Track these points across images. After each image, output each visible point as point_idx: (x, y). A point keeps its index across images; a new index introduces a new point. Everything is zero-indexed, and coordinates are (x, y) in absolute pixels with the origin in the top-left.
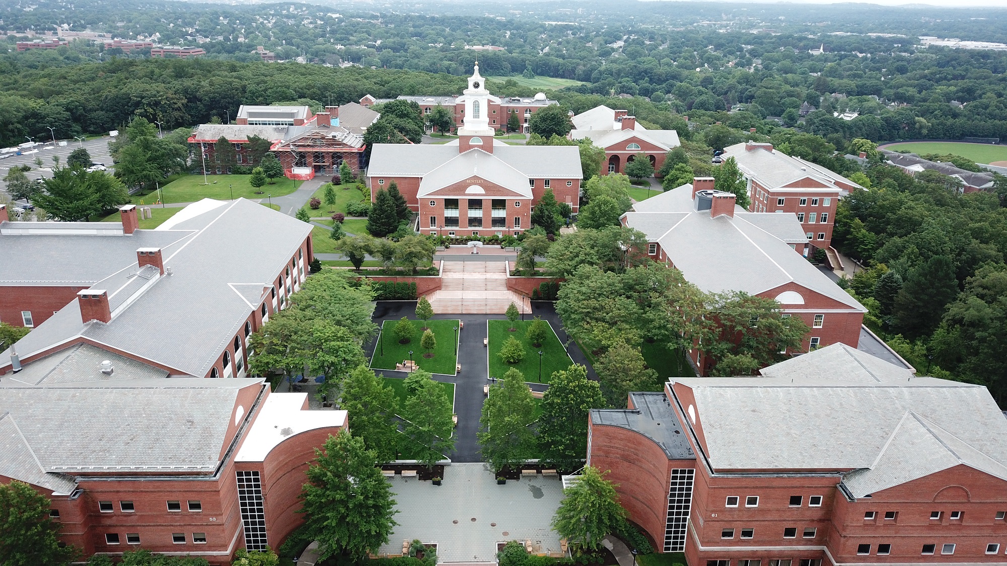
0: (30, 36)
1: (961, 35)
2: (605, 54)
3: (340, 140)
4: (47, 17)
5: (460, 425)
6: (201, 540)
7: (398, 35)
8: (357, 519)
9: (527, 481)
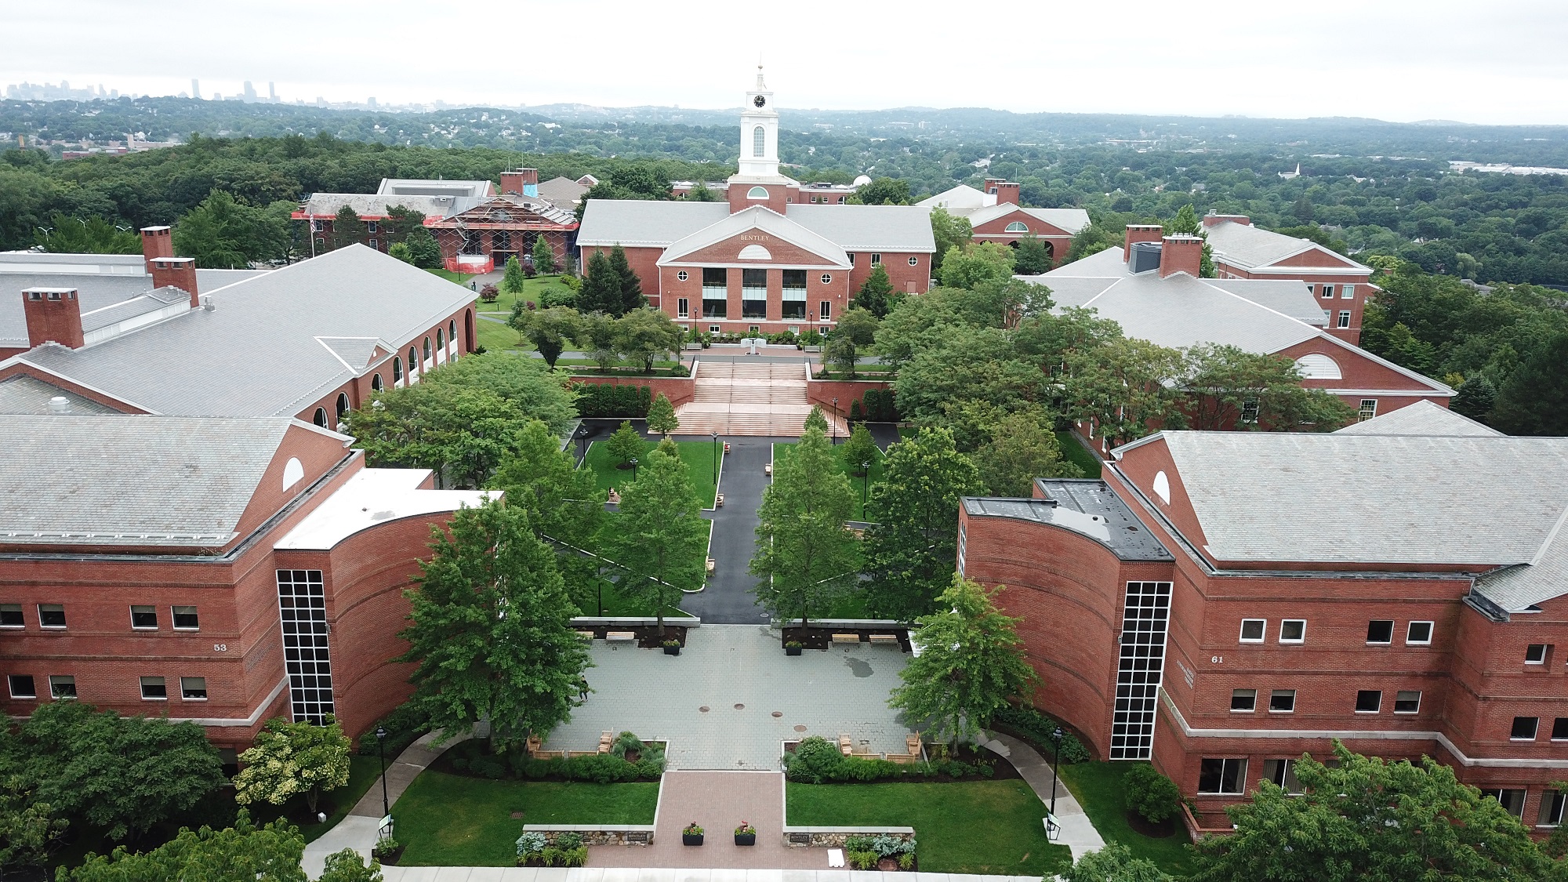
0: (85, 147)
1: (1512, 159)
2: (960, 174)
3: (537, 212)
4: (114, 122)
5: (720, 574)
6: (198, 693)
7: (643, 148)
8: (507, 663)
9: (841, 652)
